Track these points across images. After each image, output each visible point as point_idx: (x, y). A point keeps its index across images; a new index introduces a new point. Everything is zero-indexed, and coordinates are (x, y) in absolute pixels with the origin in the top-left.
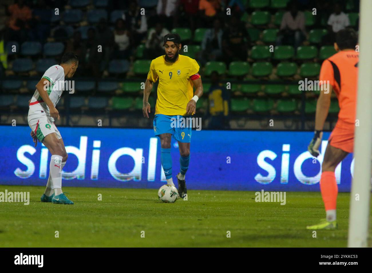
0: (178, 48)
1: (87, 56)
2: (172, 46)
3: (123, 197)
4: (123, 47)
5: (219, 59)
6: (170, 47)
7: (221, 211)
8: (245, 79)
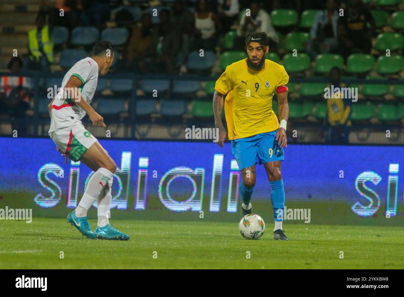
0: (265, 51)
1: (160, 46)
2: (257, 49)
3: (206, 233)
4: (207, 34)
5: (333, 51)
6: (255, 50)
7: (336, 252)
8: (368, 78)
